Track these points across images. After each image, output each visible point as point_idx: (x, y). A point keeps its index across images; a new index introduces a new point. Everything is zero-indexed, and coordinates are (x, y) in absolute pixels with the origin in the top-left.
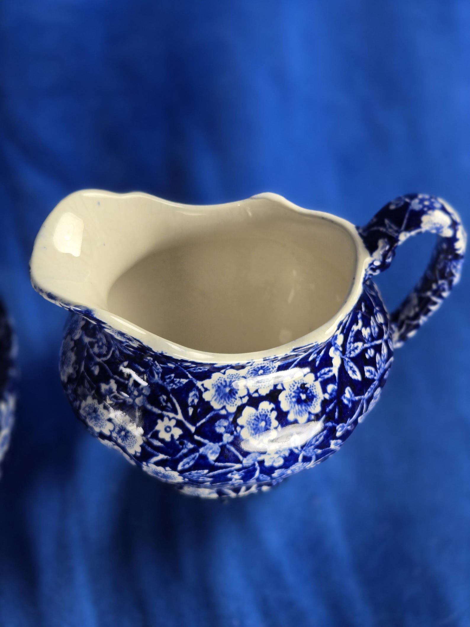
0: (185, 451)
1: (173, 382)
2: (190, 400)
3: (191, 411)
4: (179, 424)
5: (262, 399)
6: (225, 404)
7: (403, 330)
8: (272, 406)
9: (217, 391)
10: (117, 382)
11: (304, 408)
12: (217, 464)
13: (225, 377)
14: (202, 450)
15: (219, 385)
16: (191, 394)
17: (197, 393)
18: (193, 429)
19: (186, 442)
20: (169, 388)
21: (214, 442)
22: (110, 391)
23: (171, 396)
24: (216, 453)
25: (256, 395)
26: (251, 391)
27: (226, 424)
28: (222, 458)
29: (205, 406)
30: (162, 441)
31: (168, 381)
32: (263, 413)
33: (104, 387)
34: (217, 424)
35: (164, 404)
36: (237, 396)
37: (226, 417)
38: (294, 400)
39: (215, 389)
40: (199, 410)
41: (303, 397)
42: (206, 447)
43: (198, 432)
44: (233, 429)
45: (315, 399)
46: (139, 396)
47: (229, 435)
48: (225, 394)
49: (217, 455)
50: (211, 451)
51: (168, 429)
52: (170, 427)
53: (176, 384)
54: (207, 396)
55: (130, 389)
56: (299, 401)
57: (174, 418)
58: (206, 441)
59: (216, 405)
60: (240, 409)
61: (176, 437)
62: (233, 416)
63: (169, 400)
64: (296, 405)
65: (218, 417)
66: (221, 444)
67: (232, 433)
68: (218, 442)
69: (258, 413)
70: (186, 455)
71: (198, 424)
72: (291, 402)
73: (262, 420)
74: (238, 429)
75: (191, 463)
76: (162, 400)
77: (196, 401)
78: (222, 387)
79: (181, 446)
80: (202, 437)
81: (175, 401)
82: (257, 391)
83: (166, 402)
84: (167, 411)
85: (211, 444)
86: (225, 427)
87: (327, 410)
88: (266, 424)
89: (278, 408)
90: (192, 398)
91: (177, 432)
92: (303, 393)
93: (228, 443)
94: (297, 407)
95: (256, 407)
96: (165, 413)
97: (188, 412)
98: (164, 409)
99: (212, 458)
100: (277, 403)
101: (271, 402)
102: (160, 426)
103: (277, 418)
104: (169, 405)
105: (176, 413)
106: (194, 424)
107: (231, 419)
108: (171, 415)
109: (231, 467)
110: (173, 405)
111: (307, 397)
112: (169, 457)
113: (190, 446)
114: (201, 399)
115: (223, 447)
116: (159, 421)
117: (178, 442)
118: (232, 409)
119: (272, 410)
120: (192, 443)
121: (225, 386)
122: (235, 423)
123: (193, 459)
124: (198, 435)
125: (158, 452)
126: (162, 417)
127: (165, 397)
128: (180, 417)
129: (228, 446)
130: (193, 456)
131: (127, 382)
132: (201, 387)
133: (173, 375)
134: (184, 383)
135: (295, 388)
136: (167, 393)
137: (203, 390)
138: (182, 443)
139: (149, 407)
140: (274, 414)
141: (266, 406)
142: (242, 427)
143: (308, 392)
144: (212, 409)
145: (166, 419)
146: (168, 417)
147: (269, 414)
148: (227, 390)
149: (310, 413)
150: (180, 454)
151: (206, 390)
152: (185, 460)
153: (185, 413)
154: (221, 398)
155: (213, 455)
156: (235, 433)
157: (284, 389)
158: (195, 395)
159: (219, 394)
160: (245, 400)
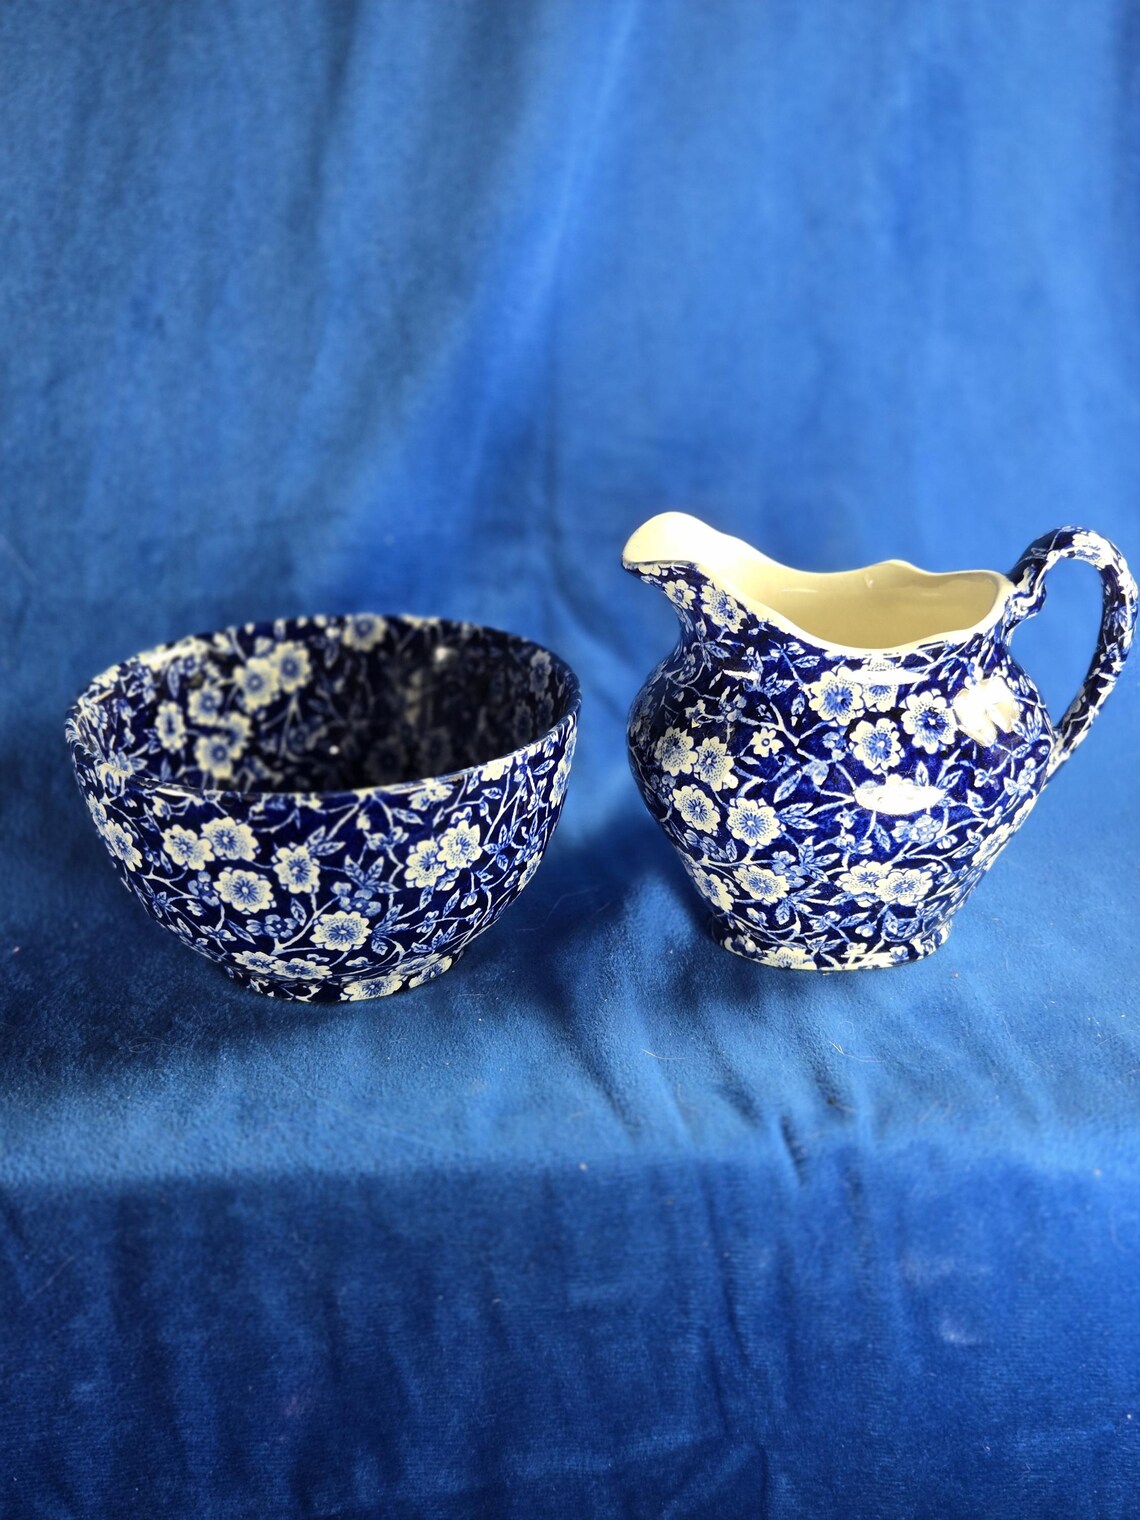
0: (785, 770)
1: (774, 686)
2: (793, 709)
3: (794, 721)
4: (780, 736)
5: (880, 715)
6: (835, 715)
7: (1068, 735)
8: (894, 725)
9: (826, 699)
10: (706, 701)
11: (932, 734)
12: (824, 792)
13: (837, 680)
14: (805, 768)
15: (830, 691)
16: (795, 702)
17: (803, 701)
18: (796, 741)
19: (786, 756)
20: (769, 695)
21: (821, 759)
22: (698, 713)
23: (771, 704)
24: (824, 775)
25: (873, 710)
26: (868, 705)
27: (837, 738)
28: (830, 783)
29: (811, 717)
30: (758, 757)
31: (768, 685)
32: (882, 731)
33: (689, 711)
34: (825, 737)
35: (762, 714)
36: (851, 708)
37: (836, 730)
38: (921, 723)
39: (824, 697)
40: (804, 720)
41: (932, 722)
42: (810, 765)
43: (803, 745)
44: (845, 745)
45: (946, 728)
46: (732, 710)
47: (839, 751)
48: (836, 704)
49: (825, 778)
50: (816, 772)
51: (766, 742)
52: (768, 740)
53: (778, 689)
54: (814, 705)
55: (721, 706)
56: (927, 726)
57: (774, 729)
58: (811, 757)
59: (825, 716)
60: (854, 724)
61: (775, 751)
62: (846, 730)
63: (769, 709)
64: (923, 730)
65: (827, 729)
66: (829, 762)
67: (843, 750)
68: (826, 759)
69: (875, 731)
70: (785, 776)
71: (803, 736)
72: (916, 725)
73: (881, 740)
74: (851, 745)
75: (792, 789)
76: (760, 711)
77: (801, 710)
78: (833, 695)
79: (780, 764)
80: (807, 751)
81: (775, 710)
82: (874, 706)
83: (765, 712)
84: (766, 721)
85: (818, 761)
86: (835, 741)
87: (963, 744)
88: (886, 746)
89: (900, 729)
90: (797, 706)
91: (777, 745)
92: (933, 718)
93: (838, 762)
94: (925, 732)
95: (874, 724)
96: (762, 724)
97: (791, 722)
98: (762, 719)
99: (818, 781)
100: (900, 723)
101: (892, 720)
102: (757, 739)
103: (899, 740)
104: (768, 714)
105: (777, 723)
106: (797, 735)
107: (843, 733)
108: (771, 725)
109: (841, 799)
110: (773, 714)
111: (937, 723)
112: (765, 781)
113: (792, 762)
114: (807, 707)
115: (832, 766)
116: (755, 734)
117: (777, 758)
118: (844, 721)
119: (894, 729)
120: (794, 759)
121: (837, 694)
122: (847, 738)
123: (795, 782)
124: (802, 749)
125: (751, 774)
126: (758, 729)
127: (764, 707)
128: (781, 727)
129: (838, 766)
130: (794, 777)
131: (718, 699)
132: (807, 693)
133: (775, 675)
134: (788, 687)
135: (922, 711)
136: (766, 701)
137: (810, 697)
138: (782, 759)
139: (744, 720)
140: (896, 735)
141: (885, 724)
142: (856, 744)
143: (939, 718)
144: (819, 719)
145: (764, 730)
146: (766, 728)
147: (889, 734)
148: (839, 699)
149: (940, 742)
150: (779, 774)
151: (814, 696)
152: (785, 784)
153: (787, 723)
154: (832, 708)
155: (819, 777)
156: (847, 750)
157: (908, 709)
158: (801, 702)
159: (829, 703)
160: (861, 714)
